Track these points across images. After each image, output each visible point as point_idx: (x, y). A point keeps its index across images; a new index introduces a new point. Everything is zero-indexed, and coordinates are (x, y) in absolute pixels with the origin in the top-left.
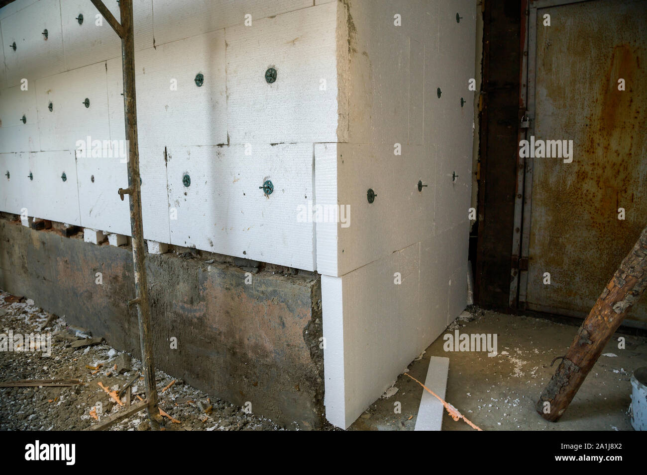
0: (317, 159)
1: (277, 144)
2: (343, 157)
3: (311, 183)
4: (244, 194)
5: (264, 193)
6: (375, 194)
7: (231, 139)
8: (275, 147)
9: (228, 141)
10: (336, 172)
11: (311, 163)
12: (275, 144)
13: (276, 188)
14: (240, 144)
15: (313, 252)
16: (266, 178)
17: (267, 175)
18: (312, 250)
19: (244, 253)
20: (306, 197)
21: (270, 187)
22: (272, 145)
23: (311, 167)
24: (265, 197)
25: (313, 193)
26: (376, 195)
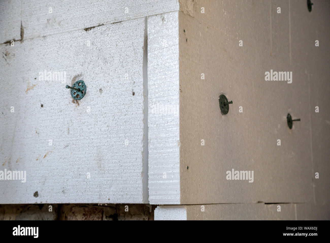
0: (150, 38)
1: (94, 27)
2: (186, 32)
3: (141, 73)
4: (42, 106)
5: (72, 99)
6: (229, 101)
7: (25, 32)
8: (91, 32)
9: (22, 35)
10: (177, 51)
11: (142, 44)
12: (91, 28)
13: (89, 89)
14: (39, 36)
15: (142, 172)
16: (75, 77)
17: (78, 73)
18: (141, 170)
19: (36, 194)
20: (134, 94)
21: (81, 89)
22: (86, 29)
23: (141, 51)
24: (74, 105)
25: (144, 86)
26: (231, 102)
